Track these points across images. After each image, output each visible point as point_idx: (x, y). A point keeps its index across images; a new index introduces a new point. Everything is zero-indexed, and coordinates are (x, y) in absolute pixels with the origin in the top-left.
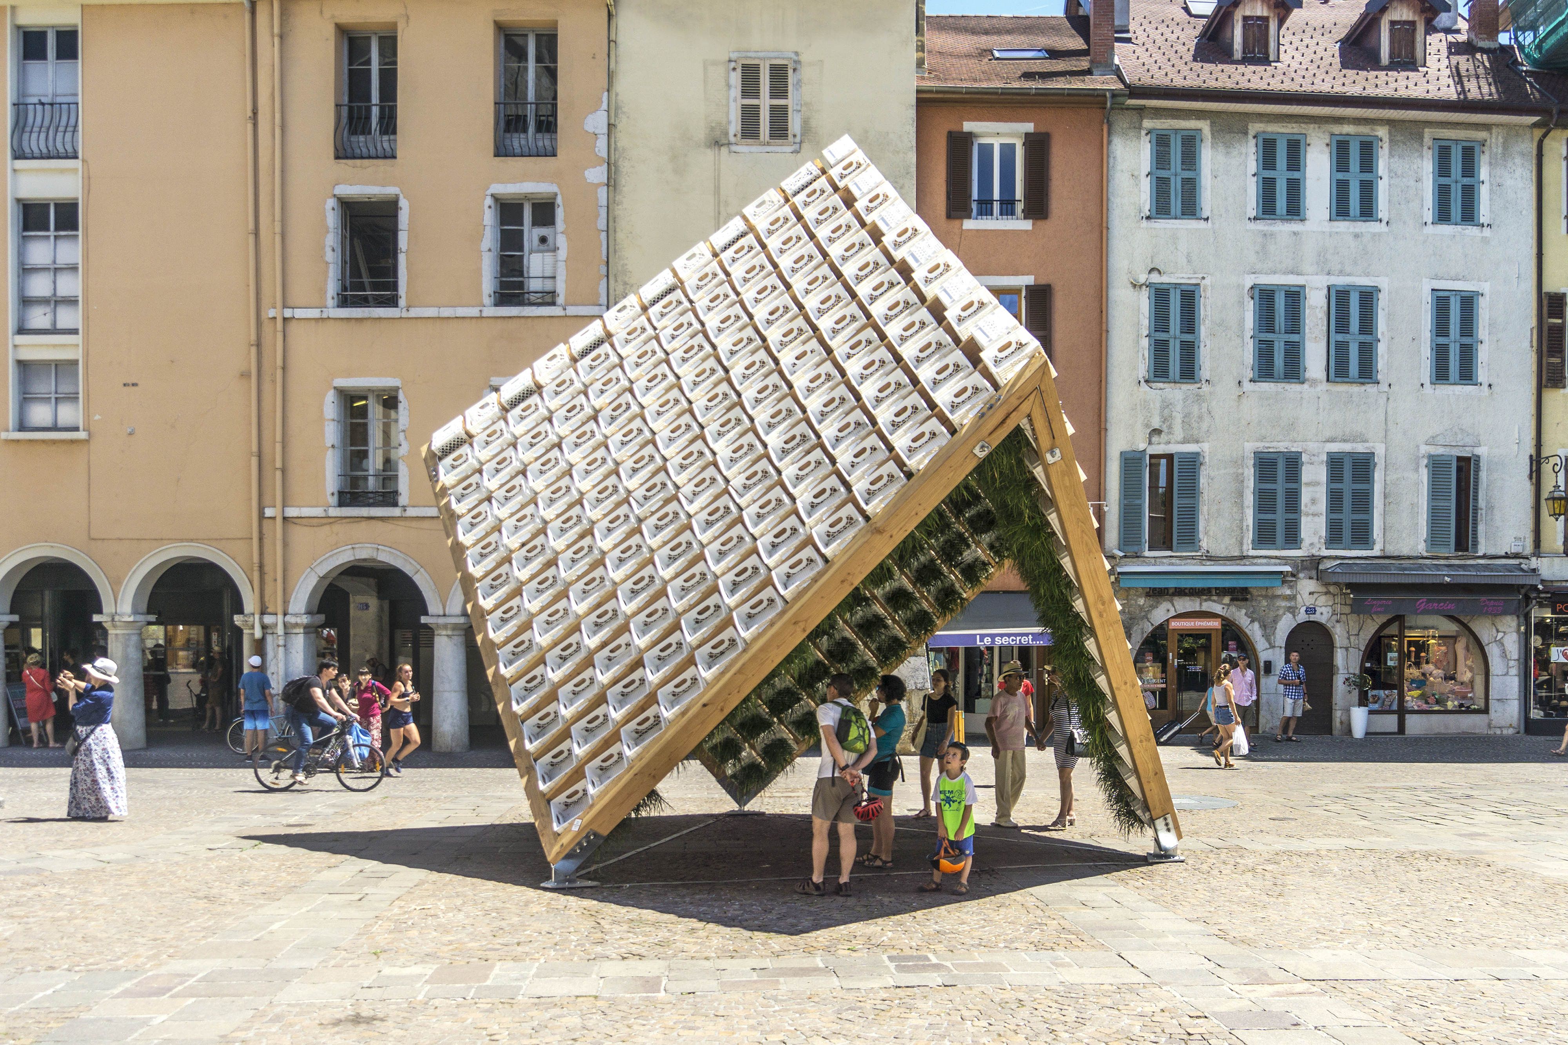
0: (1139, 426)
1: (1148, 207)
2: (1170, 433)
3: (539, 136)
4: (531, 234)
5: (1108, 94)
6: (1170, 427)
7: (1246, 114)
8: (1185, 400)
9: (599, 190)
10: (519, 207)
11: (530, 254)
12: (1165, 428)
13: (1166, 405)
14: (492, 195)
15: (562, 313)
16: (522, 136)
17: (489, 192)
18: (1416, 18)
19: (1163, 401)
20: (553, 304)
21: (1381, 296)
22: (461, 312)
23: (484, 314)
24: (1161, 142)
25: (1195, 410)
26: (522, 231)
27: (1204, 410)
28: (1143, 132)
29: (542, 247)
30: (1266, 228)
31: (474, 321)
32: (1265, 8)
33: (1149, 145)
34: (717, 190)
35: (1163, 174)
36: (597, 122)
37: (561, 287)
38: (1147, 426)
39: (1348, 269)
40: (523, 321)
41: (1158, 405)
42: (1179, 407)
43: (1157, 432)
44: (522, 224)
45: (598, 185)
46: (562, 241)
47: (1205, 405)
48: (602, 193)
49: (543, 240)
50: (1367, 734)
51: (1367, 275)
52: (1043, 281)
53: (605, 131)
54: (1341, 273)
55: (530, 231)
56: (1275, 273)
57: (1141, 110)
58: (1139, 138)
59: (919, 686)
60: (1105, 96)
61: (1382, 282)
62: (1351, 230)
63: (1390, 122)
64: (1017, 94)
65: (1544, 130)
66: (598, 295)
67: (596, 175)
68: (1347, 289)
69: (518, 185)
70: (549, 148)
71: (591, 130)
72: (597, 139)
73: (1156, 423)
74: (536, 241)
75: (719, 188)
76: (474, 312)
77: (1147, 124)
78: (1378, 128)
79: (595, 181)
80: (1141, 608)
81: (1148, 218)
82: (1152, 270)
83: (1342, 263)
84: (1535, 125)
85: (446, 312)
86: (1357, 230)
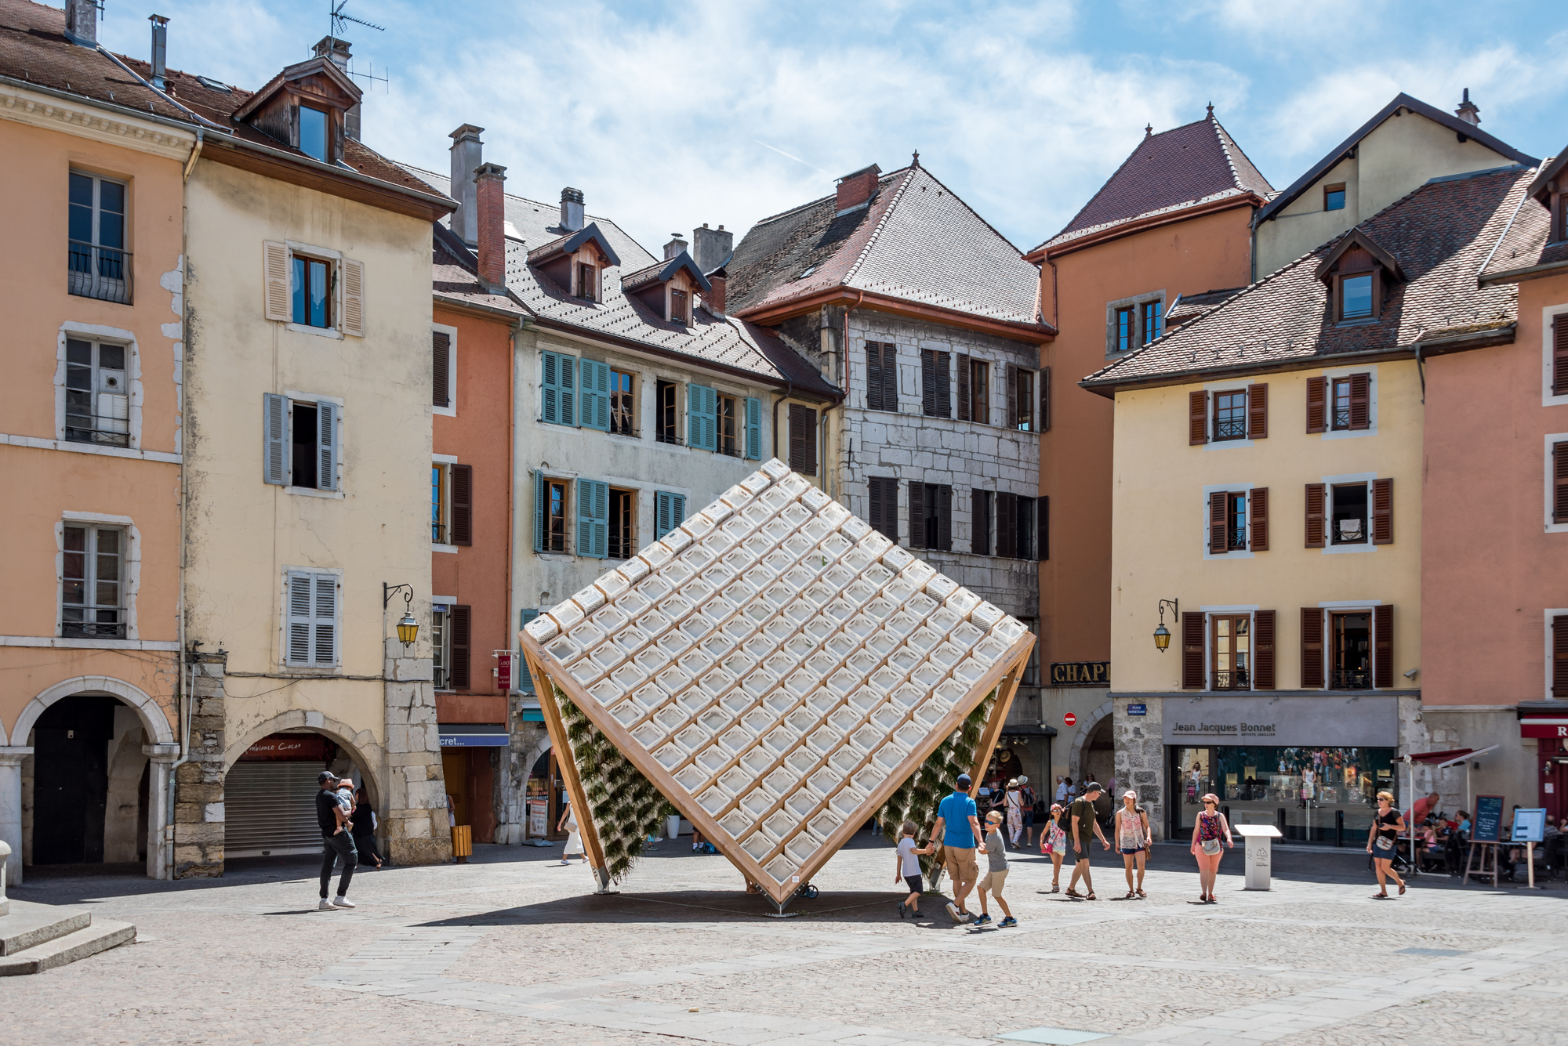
0: (534, 589)
1: (540, 412)
2: (554, 596)
3: (104, 279)
4: (100, 375)
5: (521, 318)
6: (554, 592)
7: (605, 350)
8: (565, 570)
9: (175, 345)
10: (87, 346)
11: (99, 392)
12: (551, 592)
13: (552, 574)
14: (66, 331)
15: (140, 456)
16: (86, 275)
17: (63, 328)
18: (687, 290)
19: (550, 570)
20: (127, 445)
21: (686, 502)
22: (33, 442)
23: (59, 448)
24: (549, 361)
25: (571, 578)
26: (89, 370)
27: (577, 579)
28: (537, 351)
29: (110, 388)
30: (616, 441)
31: (46, 452)
32: (593, 260)
33: (541, 362)
34: (275, 362)
35: (550, 387)
36: (173, 280)
37: (136, 430)
38: (539, 589)
39: (667, 480)
40: (98, 458)
41: (546, 573)
42: (560, 576)
43: (545, 594)
44: (89, 363)
45: (175, 340)
46: (137, 387)
47: (577, 575)
48: (179, 349)
49: (112, 382)
50: (679, 835)
51: (678, 485)
52: (464, 462)
53: (181, 291)
54: (663, 482)
55: (98, 372)
56: (622, 476)
57: (536, 332)
58: (534, 355)
59: (439, 805)
60: (518, 319)
61: (687, 492)
62: (669, 450)
63: (692, 373)
64: (454, 304)
65: (779, 397)
66: (174, 444)
67: (173, 330)
68: (667, 495)
69: (94, 326)
70: (126, 297)
71: (168, 288)
72: (173, 297)
73: (545, 589)
74: (104, 382)
75: (277, 358)
76: (49, 444)
77: (540, 345)
78: (684, 376)
79: (172, 337)
80: (533, 737)
81: (539, 421)
82: (544, 463)
83: (663, 475)
84: (774, 392)
85: (17, 440)
86: (672, 451)
